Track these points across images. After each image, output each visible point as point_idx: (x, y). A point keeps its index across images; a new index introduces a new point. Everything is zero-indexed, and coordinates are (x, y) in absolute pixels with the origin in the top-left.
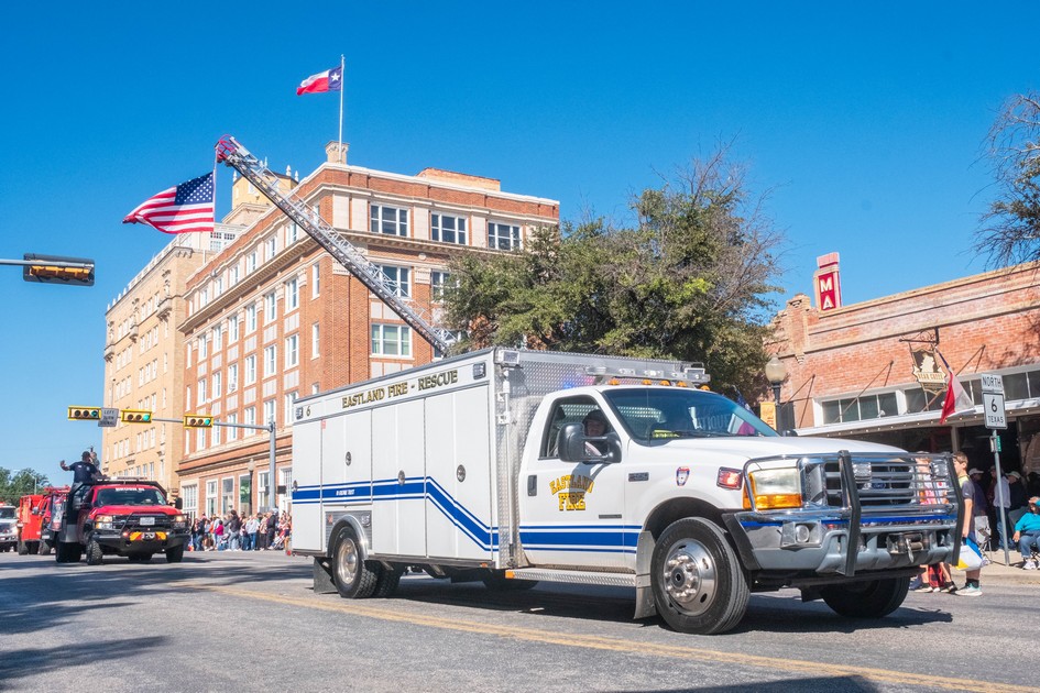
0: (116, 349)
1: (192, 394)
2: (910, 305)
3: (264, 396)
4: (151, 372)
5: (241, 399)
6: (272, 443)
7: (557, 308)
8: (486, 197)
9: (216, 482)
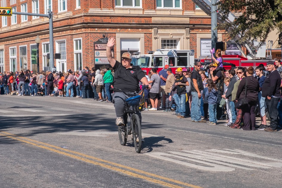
9: (15, 48)
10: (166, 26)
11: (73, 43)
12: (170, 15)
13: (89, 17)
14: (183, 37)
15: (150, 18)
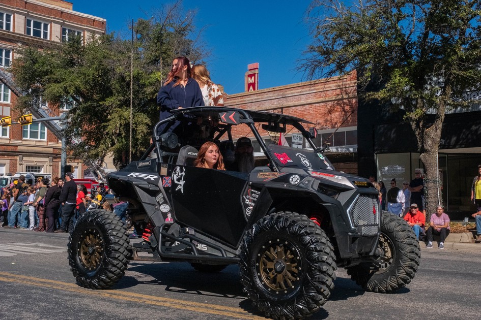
2: (270, 95)
7: (78, 82)
8: (62, 12)
10: (30, 154)
12: (35, 145)
14: (46, 164)
15: (16, 147)
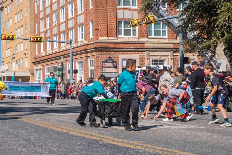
0: (5, 5)
1: (38, 27)
3: (69, 27)
4: (20, 16)
5: (59, 29)
6: (71, 50)
9: (49, 67)
10: (155, 50)
11: (88, 62)
12: (159, 42)
13: (99, 44)
14: (168, 58)
15: (144, 44)
